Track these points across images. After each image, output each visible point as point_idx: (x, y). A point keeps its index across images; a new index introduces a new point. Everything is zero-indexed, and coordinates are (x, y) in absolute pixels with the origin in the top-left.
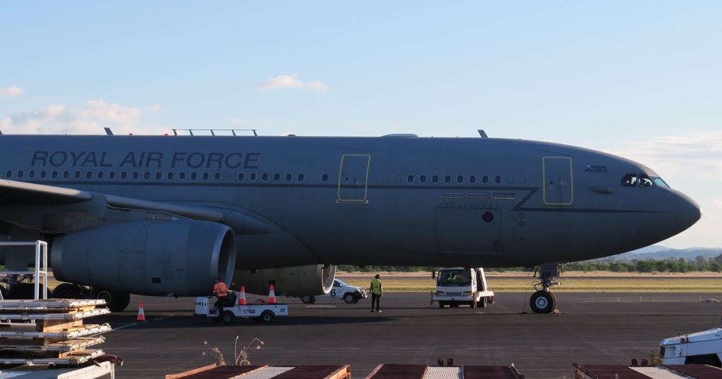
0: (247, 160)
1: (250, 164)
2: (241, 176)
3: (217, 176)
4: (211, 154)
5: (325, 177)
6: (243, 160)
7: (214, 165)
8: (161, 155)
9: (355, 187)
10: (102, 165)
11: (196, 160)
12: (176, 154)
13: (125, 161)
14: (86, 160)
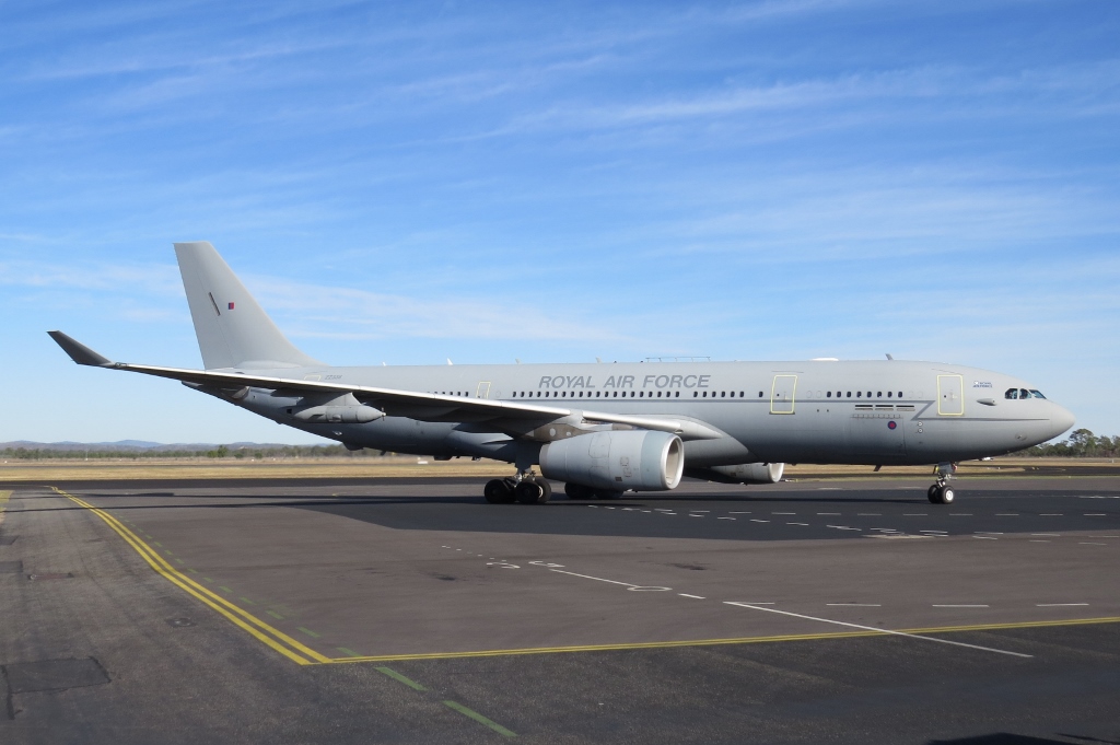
0: (701, 380)
1: (702, 383)
2: (696, 394)
3: (677, 394)
4: (673, 377)
5: (761, 394)
6: (697, 381)
7: (675, 385)
8: (633, 378)
9: (784, 401)
10: (588, 386)
11: (662, 381)
12: (647, 377)
13: (607, 383)
14: (576, 384)
